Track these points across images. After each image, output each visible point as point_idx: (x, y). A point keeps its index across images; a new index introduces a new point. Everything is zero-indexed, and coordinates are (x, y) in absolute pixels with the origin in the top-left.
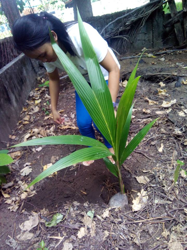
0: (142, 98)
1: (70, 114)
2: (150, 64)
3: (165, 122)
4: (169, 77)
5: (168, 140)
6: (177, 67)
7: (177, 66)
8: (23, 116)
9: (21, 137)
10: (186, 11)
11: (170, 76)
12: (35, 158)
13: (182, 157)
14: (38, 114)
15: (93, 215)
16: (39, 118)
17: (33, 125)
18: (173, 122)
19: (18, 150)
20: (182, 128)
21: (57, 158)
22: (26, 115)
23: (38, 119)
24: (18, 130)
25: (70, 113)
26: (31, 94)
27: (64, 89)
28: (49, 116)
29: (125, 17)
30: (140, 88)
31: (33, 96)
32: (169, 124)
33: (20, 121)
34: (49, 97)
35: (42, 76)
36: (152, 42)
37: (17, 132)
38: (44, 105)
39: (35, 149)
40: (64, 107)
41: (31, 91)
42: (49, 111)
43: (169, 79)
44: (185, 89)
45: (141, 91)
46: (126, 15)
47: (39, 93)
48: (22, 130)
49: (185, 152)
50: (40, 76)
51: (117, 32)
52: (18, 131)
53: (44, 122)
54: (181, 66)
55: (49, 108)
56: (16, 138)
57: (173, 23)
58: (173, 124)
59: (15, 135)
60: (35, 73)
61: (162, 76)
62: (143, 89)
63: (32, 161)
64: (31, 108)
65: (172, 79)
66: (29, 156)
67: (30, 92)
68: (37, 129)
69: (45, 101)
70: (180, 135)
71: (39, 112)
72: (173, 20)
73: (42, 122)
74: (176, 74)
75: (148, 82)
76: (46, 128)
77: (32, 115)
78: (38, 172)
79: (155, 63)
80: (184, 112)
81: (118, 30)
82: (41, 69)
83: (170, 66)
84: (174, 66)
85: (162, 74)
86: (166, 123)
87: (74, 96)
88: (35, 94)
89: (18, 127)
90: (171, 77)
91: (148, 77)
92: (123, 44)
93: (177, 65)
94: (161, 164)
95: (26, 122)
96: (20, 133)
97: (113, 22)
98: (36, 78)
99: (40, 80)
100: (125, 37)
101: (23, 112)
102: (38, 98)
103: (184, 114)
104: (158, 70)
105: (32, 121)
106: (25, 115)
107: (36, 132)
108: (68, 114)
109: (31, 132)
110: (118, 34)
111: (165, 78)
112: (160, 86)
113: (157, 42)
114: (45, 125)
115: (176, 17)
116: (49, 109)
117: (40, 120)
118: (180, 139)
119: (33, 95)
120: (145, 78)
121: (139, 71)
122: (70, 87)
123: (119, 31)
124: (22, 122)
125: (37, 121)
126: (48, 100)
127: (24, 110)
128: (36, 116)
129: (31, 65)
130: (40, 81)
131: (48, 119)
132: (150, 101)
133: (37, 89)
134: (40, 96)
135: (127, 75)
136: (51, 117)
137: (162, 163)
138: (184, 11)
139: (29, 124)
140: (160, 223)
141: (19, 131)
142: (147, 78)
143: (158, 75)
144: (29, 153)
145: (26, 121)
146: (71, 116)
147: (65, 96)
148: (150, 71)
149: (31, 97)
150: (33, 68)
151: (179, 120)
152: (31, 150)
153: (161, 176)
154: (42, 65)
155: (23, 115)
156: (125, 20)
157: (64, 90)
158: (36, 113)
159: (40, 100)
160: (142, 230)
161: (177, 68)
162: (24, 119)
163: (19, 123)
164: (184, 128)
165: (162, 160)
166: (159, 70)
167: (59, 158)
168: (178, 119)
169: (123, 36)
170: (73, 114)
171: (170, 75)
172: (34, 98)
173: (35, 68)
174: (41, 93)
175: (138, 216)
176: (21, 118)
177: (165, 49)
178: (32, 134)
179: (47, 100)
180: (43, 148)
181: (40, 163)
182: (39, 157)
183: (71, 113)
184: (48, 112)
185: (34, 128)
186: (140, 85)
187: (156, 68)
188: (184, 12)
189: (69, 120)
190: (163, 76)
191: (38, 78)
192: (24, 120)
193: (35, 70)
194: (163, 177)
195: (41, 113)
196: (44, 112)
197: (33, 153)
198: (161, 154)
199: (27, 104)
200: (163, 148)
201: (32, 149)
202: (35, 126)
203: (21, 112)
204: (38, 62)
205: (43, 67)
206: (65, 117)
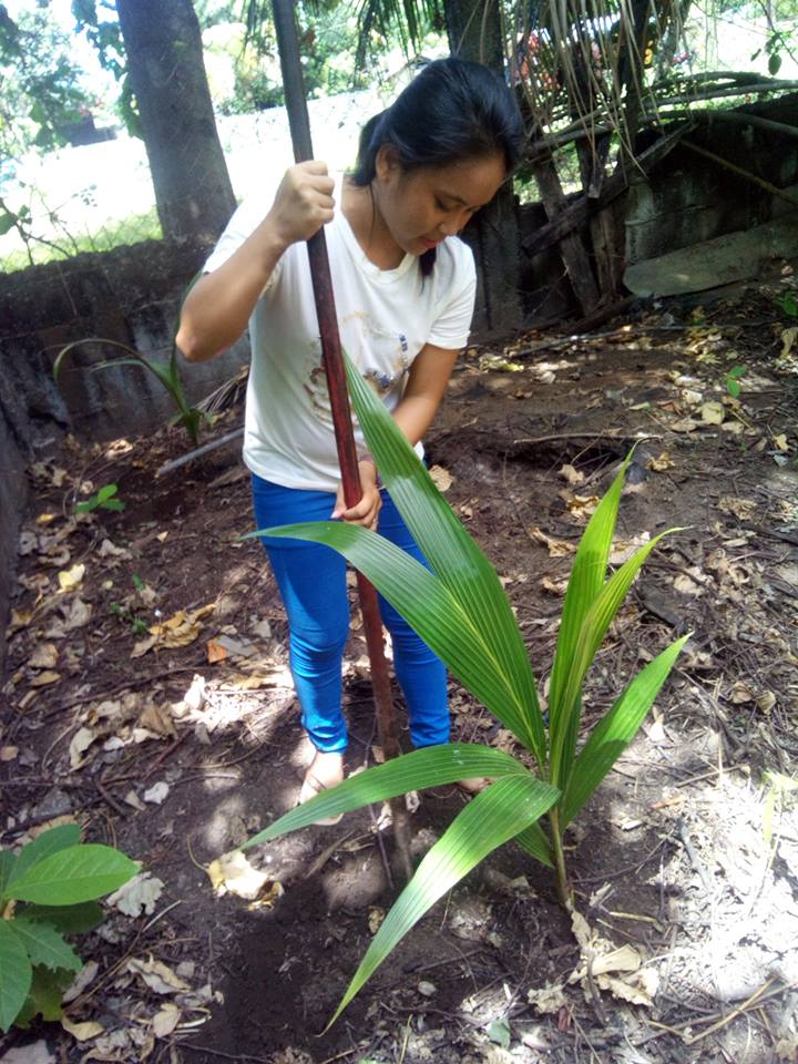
0: (516, 534)
1: (249, 621)
2: (510, 397)
3: (639, 624)
4: (591, 444)
5: (671, 692)
6: (610, 406)
7: (609, 403)
8: (21, 649)
9: (49, 750)
10: (596, 196)
11: (595, 441)
12: (155, 838)
13: (741, 751)
14: (95, 636)
16: (101, 650)
17: (87, 688)
18: (669, 620)
19: (57, 812)
20: (707, 641)
21: (254, 821)
22: (35, 641)
23: (100, 655)
24: (18, 717)
25: (244, 614)
26: (25, 543)
27: (178, 512)
28: (153, 640)
30: (499, 493)
31: (34, 551)
32: (653, 628)
33: (17, 676)
34: (117, 551)
35: (53, 458)
36: (485, 309)
37: (19, 727)
38: (108, 591)
39: (141, 796)
40: (207, 592)
41: (20, 530)
42: (143, 614)
43: (593, 452)
44: (664, 489)
45: (508, 507)
47: (60, 535)
48: (40, 717)
49: (742, 730)
50: (41, 460)
52: (21, 720)
53: (136, 670)
54: (624, 401)
55: (139, 605)
56: (19, 754)
57: (557, 238)
58: (668, 630)
59: (13, 743)
60: (20, 447)
61: (569, 445)
62: (512, 497)
63: (146, 853)
64: (45, 611)
65: (604, 452)
66: (124, 832)
67: (19, 536)
68: (114, 701)
69: (103, 571)
70: (709, 665)
71: (94, 623)
72: (554, 228)
73: (129, 669)
74: (613, 433)
75: (519, 468)
76: (153, 693)
77: (61, 638)
78: (189, 896)
79: (528, 395)
80: (693, 579)
82: (40, 426)
83: (589, 406)
84: (600, 405)
85: (565, 435)
86: (642, 627)
88: (44, 540)
89: (13, 704)
90: (599, 447)
91: (520, 452)
93: (610, 399)
94: (679, 787)
95: (48, 677)
96: (31, 731)
98: (26, 466)
99: (46, 474)
101: (14, 629)
102: (67, 557)
103: (694, 584)
104: (550, 421)
105: (77, 667)
106: (27, 644)
107: (112, 718)
108: (238, 624)
109: (89, 720)
111: (577, 449)
112: (564, 480)
113: (503, 305)
114: (149, 682)
115: (564, 218)
116: (139, 609)
117: (115, 663)
118: (709, 682)
119: (36, 546)
120: (510, 454)
121: (482, 430)
122: (202, 501)
124: (25, 679)
125: (99, 664)
126: (119, 564)
127: (17, 620)
128: (82, 643)
130: (47, 481)
131: (150, 651)
132: (552, 542)
133: (45, 518)
134: (70, 551)
135: (435, 447)
136: (161, 641)
137: (680, 784)
138: (590, 195)
139: (61, 684)
140: (749, 1012)
141: (26, 722)
142: (513, 455)
143: (555, 443)
144: (117, 818)
145: (44, 669)
146: (255, 632)
147: (197, 543)
148: (522, 427)
149: (27, 555)
150: (11, 426)
151: (688, 613)
152: (121, 802)
153: (701, 835)
154: (46, 411)
155: (20, 644)
157: (176, 517)
158: (78, 628)
159: (78, 570)
160: (700, 1052)
161: (612, 410)
162: (30, 663)
163: (16, 685)
164: (713, 645)
165: (674, 772)
166: (553, 423)
168: (683, 608)
170: (261, 620)
171: (595, 438)
172: (43, 560)
173: (18, 428)
174: (72, 535)
175: (673, 1003)
176: (12, 657)
177: (535, 331)
178: (101, 730)
179: (111, 564)
180: (176, 786)
181: (186, 856)
182: (168, 831)
183: (254, 618)
184: (143, 619)
185: (95, 700)
186: (494, 481)
187: (538, 415)
188: (591, 201)
189: (254, 649)
190: (570, 443)
191: (35, 467)
192: (34, 668)
193: (17, 437)
194: (707, 838)
195: (103, 627)
196: (119, 623)
197: (136, 813)
198: (664, 748)
199: (21, 591)
200: (665, 723)
201: (125, 797)
202: (99, 693)
203: (9, 633)
204: (23, 397)
205: (49, 418)
206: (231, 636)
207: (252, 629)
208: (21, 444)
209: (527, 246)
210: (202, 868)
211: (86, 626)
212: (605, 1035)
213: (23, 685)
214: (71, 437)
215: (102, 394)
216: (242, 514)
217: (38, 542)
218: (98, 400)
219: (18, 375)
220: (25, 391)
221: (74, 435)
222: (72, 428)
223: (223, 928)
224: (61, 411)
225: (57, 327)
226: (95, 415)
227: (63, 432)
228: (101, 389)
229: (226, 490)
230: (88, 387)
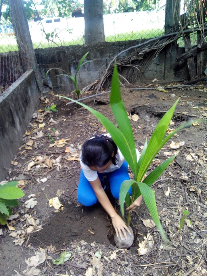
1: (77, 144)
2: (161, 99)
3: (173, 165)
4: (178, 115)
5: (175, 184)
6: (187, 106)
7: (187, 105)
8: (26, 140)
9: (24, 165)
10: (200, 47)
11: (180, 115)
12: (40, 190)
13: (187, 203)
14: (43, 140)
15: (101, 256)
16: (43, 144)
17: (37, 152)
18: (181, 166)
19: (21, 179)
20: (189, 173)
21: (63, 192)
22: (29, 139)
23: (42, 145)
24: (20, 156)
25: (77, 142)
26: (34, 115)
27: (70, 114)
28: (55, 144)
29: (139, 47)
30: (150, 124)
31: (36, 118)
32: (176, 167)
33: (23, 146)
34: (54, 121)
35: (47, 96)
36: (164, 74)
37: (20, 158)
38: (48, 131)
39: (40, 180)
40: (70, 135)
41: (34, 112)
42: (54, 137)
43: (179, 117)
44: (194, 131)
45: (150, 128)
46: (139, 45)
47: (43, 115)
48: (25, 157)
49: (190, 198)
50: (44, 96)
51: (129, 60)
52: (21, 156)
53: (49, 150)
54: (191, 105)
56: (18, 164)
57: (187, 57)
58: (180, 168)
59: (18, 161)
60: (39, 92)
62: (153, 126)
63: (37, 193)
64: (33, 133)
65: (182, 118)
66: (34, 187)
67: (33, 114)
68: (42, 156)
69: (49, 126)
70: (187, 180)
71: (43, 137)
72: (186, 55)
73: (47, 150)
74: (185, 113)
75: (157, 118)
76: (51, 157)
77: (35, 140)
78: (43, 205)
79: (166, 99)
80: (192, 156)
81: (130, 59)
82: (45, 88)
83: (181, 105)
84: (184, 105)
87: (81, 124)
88: (39, 116)
89: (20, 152)
90: (181, 116)
91: (158, 114)
92: (134, 73)
93: (188, 104)
94: (168, 209)
95: (29, 148)
96: (22, 160)
97: (126, 50)
98: (40, 97)
99: (44, 100)
100: (137, 66)
101: (26, 135)
102: (42, 121)
103: (192, 158)
105: (36, 147)
106: (27, 139)
107: (40, 160)
108: (75, 144)
109: (35, 160)
110: (130, 63)
111: (174, 116)
113: (169, 74)
114: (50, 154)
115: (190, 52)
116: (54, 136)
117: (45, 148)
118: (186, 184)
119: (36, 117)
120: (155, 114)
121: (150, 107)
122: (77, 113)
123: (131, 60)
124: (24, 147)
125: (41, 147)
126: (53, 125)
127: (27, 133)
128: (39, 142)
129: (36, 83)
130: (44, 101)
131: (53, 147)
133: (40, 110)
134: (44, 119)
135: (137, 109)
136: (56, 145)
137: (168, 208)
138: (198, 47)
139: (32, 150)
140: (164, 268)
141: (22, 157)
142: (156, 115)
144: (33, 184)
145: (29, 146)
146: (78, 147)
147: (72, 123)
148: (161, 108)
149: (34, 119)
150: (38, 87)
151: (186, 165)
152: (35, 180)
153: (167, 221)
154: (47, 84)
155: (26, 139)
156: (138, 50)
157: (70, 116)
159: (44, 124)
160: (147, 274)
161: (187, 107)
162: (27, 144)
163: (22, 148)
164: (190, 174)
165: (168, 205)
166: (169, 108)
167: (65, 192)
168: (185, 163)
169: (134, 66)
170: (80, 144)
171: (180, 114)
172: (37, 120)
173: (39, 88)
174: (45, 115)
175: (144, 260)
176: (23, 142)
177: (176, 82)
178: (36, 163)
179: (51, 124)
180: (49, 179)
181: (45, 196)
182: (43, 189)
183: (78, 144)
184: (54, 139)
185: (38, 156)
186: (150, 121)
187: (166, 105)
189: (76, 151)
191: (42, 98)
192: (27, 145)
193: (39, 89)
194: (168, 223)
195: (45, 139)
196: (49, 139)
197: (38, 184)
198: (168, 198)
199: (29, 127)
200: (170, 192)
201: (37, 179)
202: (39, 154)
203: (24, 136)
204: (42, 80)
205: (47, 86)
206: (72, 147)
207: (77, 146)
208: (40, 92)
209: (178, 58)
210: (48, 199)
211: (41, 138)
212: (125, 263)
213: (23, 149)
214: (52, 91)
215: (61, 82)
216: (84, 118)
217: (37, 116)
218: (60, 83)
219: (42, 74)
220: (43, 79)
221: (53, 91)
222: (53, 89)
223: (48, 214)
224: (51, 85)
225: (53, 64)
226: (58, 87)
227: (50, 90)
228: (61, 81)
229: (82, 111)
230: (58, 80)
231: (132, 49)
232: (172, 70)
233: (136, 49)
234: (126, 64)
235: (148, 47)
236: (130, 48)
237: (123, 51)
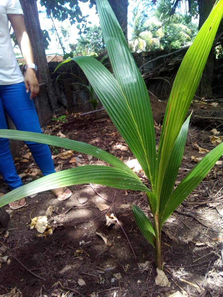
0: (188, 145)
2: (198, 108)
21: (56, 209)
27: (84, 129)
28: (58, 156)
29: (169, 57)
33: (17, 159)
34: (62, 135)
36: (199, 90)
42: (59, 149)
46: (169, 54)
47: (51, 131)
50: (56, 114)
51: (156, 73)
61: (216, 122)
62: (190, 134)
78: (23, 226)
81: (159, 70)
82: (59, 107)
85: (215, 118)
87: (95, 135)
91: (196, 121)
92: (163, 88)
95: (25, 161)
97: (154, 60)
98: (52, 115)
100: (167, 79)
101: (24, 148)
104: (210, 113)
108: (84, 155)
109: (28, 172)
110: (158, 76)
111: (219, 123)
112: (212, 134)
113: (205, 89)
122: (92, 126)
123: (159, 72)
124: (19, 160)
129: (47, 99)
131: (56, 158)
132: (200, 148)
133: (49, 126)
136: (60, 156)
139: (28, 163)
142: (194, 122)
143: (211, 120)
145: (26, 158)
147: (84, 135)
148: (200, 114)
150: (50, 103)
154: (61, 102)
155: (24, 152)
156: (168, 60)
157: (83, 130)
162: (23, 156)
163: (15, 161)
166: (212, 114)
167: (59, 209)
169: (164, 78)
173: (52, 104)
174: (54, 131)
176: (19, 154)
181: (28, 214)
185: (33, 168)
187: (207, 112)
189: (84, 162)
190: (216, 121)
191: (54, 116)
192: (23, 158)
193: (51, 107)
202: (35, 166)
203: (22, 149)
204: (56, 98)
205: (62, 104)
206: (79, 157)
207: (87, 156)
208: (52, 109)
209: (216, 69)
210: (31, 218)
214: (67, 111)
215: (77, 100)
216: (100, 129)
217: (44, 131)
218: (76, 101)
219: (56, 91)
220: (57, 96)
221: (68, 110)
222: (67, 108)
224: (65, 103)
225: (68, 79)
226: (74, 106)
227: (65, 109)
228: (77, 98)
229: (99, 124)
230: (74, 97)
231: (160, 59)
232: (210, 85)
233: (165, 59)
234: (153, 77)
235: (180, 57)
236: (158, 58)
237: (150, 61)
